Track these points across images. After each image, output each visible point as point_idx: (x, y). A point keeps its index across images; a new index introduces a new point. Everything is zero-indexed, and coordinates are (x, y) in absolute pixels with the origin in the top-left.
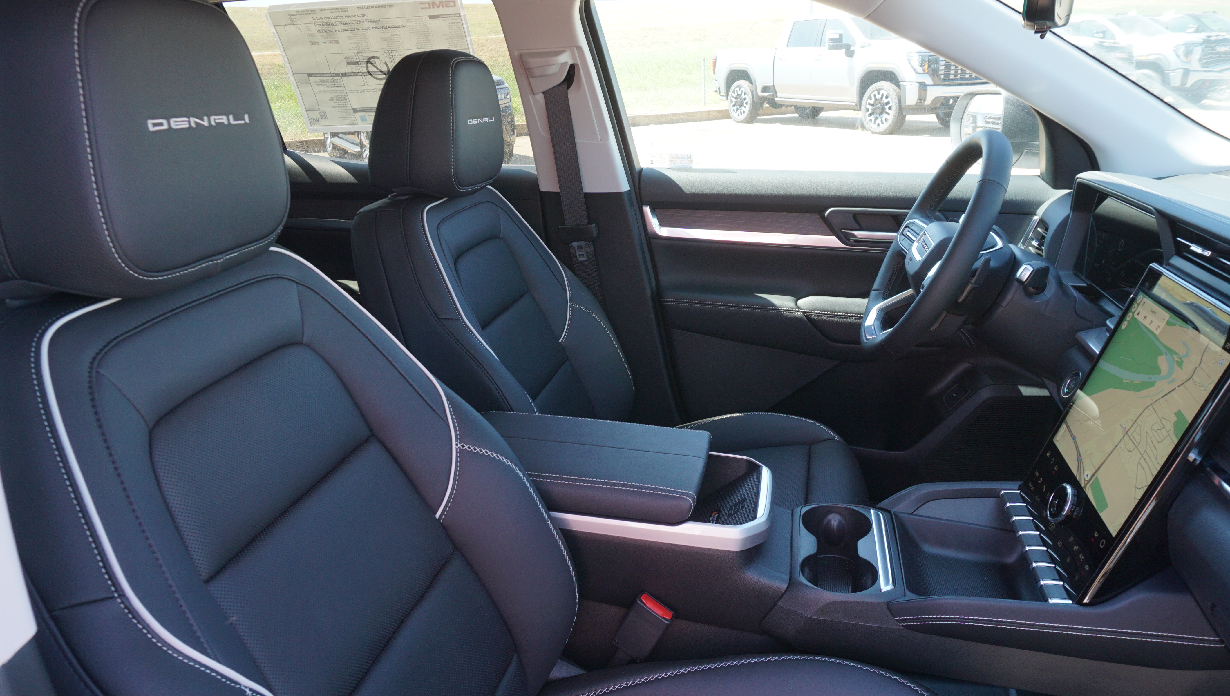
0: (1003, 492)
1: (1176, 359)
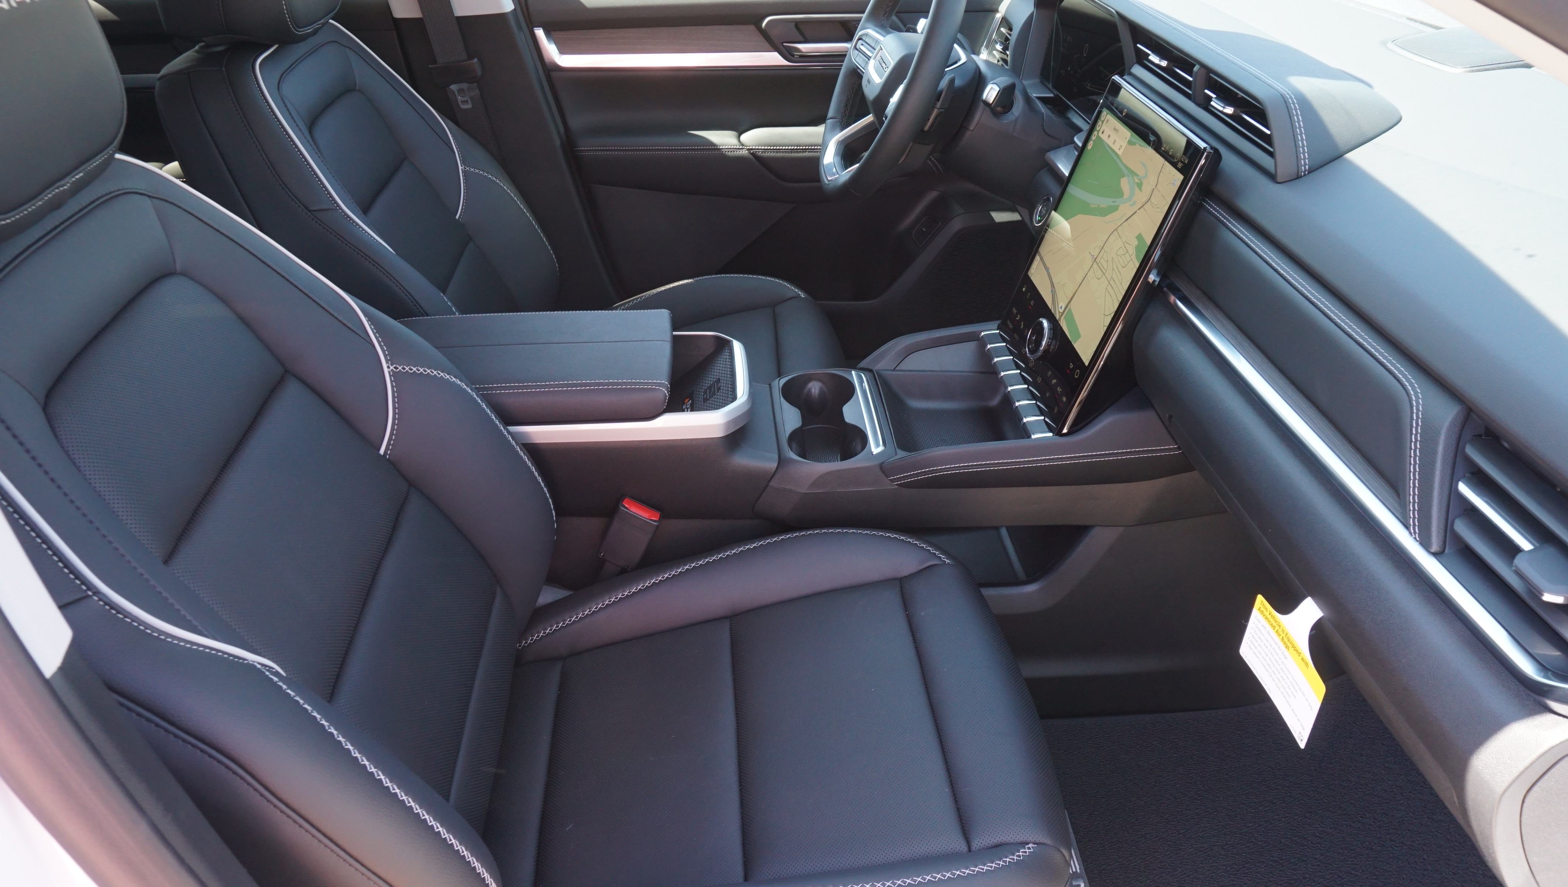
0: (983, 334)
1: (1137, 181)
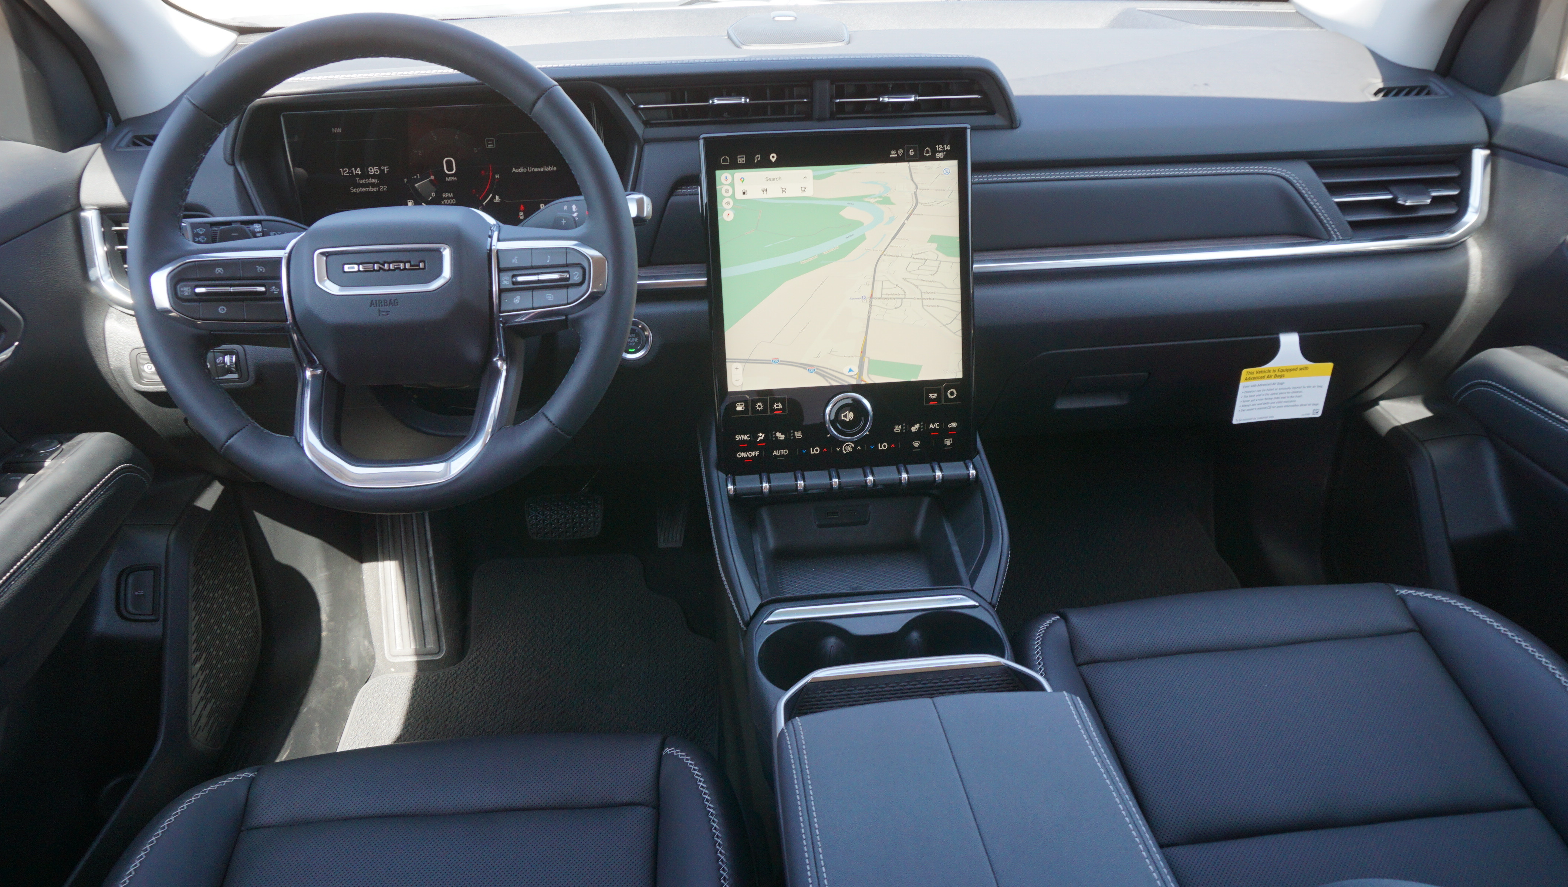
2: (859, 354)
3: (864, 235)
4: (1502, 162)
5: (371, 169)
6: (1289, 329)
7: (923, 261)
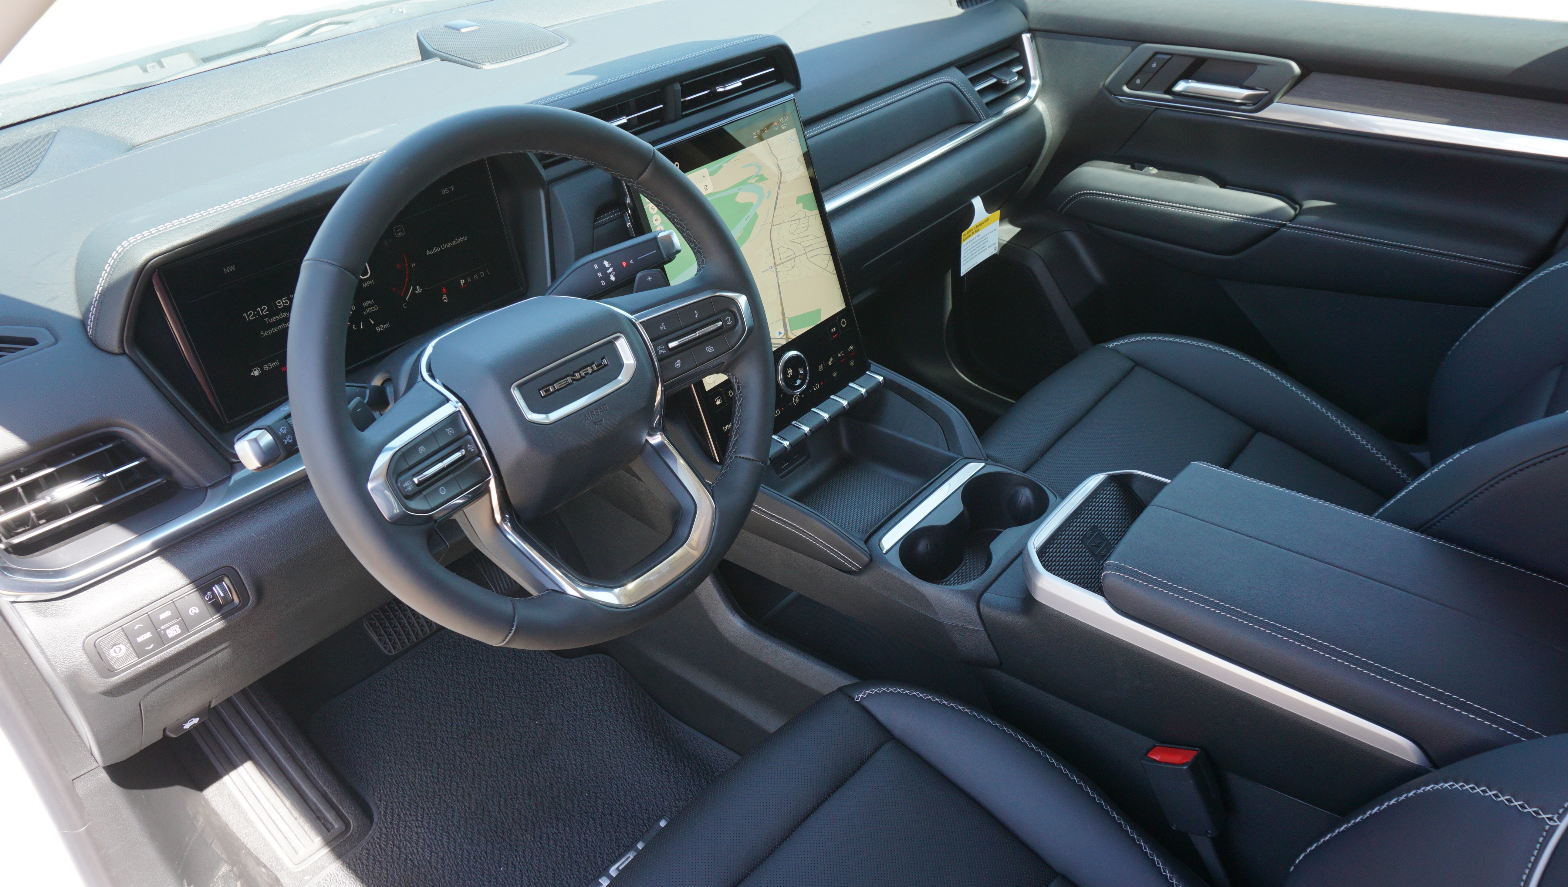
1: (753, 181)
2: (781, 317)
3: (756, 213)
4: (1040, 40)
5: (279, 303)
6: (974, 196)
7: (798, 221)
